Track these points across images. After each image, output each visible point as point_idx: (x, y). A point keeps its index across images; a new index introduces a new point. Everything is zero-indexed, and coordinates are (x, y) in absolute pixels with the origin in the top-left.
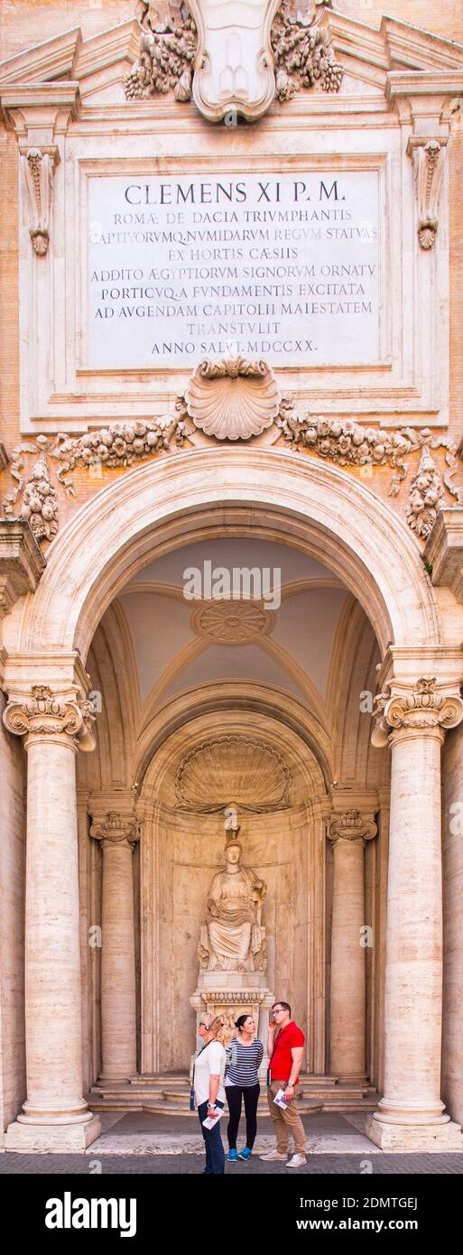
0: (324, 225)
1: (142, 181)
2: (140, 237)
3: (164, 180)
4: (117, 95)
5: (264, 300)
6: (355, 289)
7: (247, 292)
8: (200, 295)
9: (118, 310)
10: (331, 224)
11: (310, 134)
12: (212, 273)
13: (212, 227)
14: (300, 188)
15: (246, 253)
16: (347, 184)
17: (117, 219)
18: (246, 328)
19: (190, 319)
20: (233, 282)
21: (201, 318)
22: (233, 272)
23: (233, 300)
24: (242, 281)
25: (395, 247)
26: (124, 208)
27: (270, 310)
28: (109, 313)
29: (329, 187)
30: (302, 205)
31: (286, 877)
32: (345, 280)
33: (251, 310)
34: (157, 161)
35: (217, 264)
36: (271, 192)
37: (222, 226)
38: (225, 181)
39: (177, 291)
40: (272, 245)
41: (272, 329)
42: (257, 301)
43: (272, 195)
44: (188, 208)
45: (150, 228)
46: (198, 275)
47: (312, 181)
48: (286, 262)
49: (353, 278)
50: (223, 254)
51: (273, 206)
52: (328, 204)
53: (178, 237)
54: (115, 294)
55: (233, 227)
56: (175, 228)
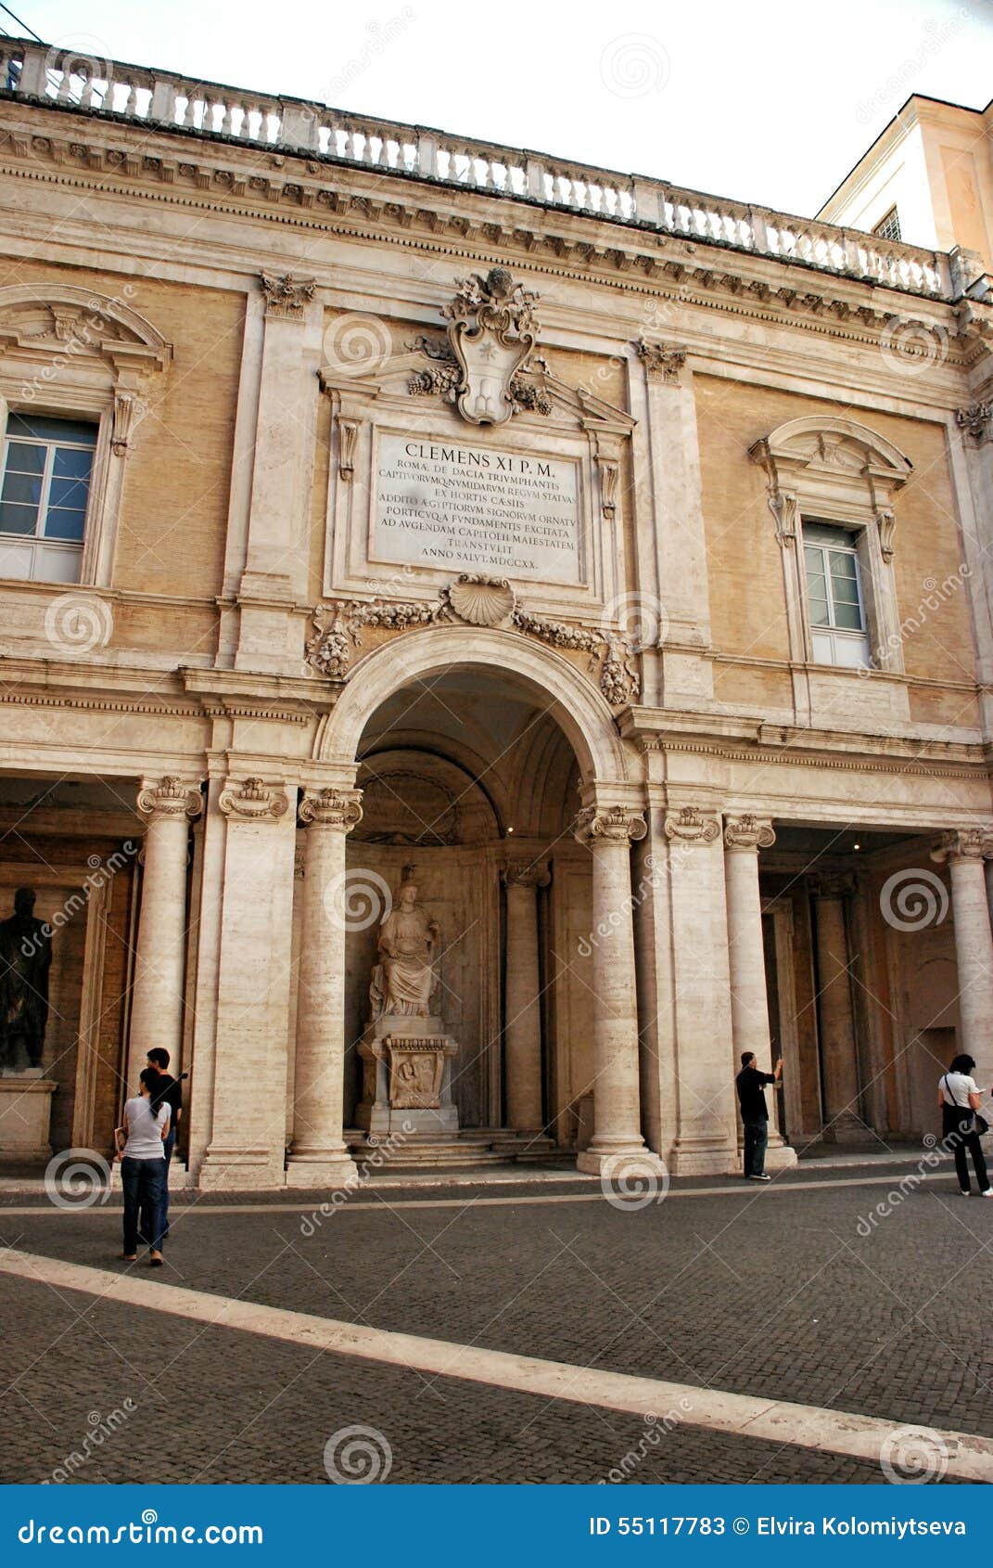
0: (541, 490)
1: (419, 443)
2: (416, 477)
3: (434, 444)
4: (401, 390)
5: (502, 531)
6: (562, 533)
7: (490, 524)
8: (457, 521)
9: (398, 522)
10: (546, 490)
11: (531, 435)
12: (465, 508)
13: (466, 479)
14: (525, 465)
15: (489, 499)
16: (555, 468)
17: (400, 463)
18: (489, 547)
19: (450, 536)
20: (480, 516)
21: (457, 536)
22: (480, 510)
23: (480, 528)
24: (486, 517)
25: (588, 513)
26: (404, 457)
27: (505, 538)
28: (392, 523)
29: (544, 467)
30: (526, 475)
31: (454, 915)
32: (555, 526)
33: (493, 536)
34: (430, 434)
35: (469, 503)
36: (506, 464)
37: (473, 480)
38: (475, 452)
39: (441, 516)
40: (506, 497)
41: (507, 550)
42: (497, 530)
43: (507, 466)
44: (450, 465)
45: (423, 472)
46: (456, 508)
47: (533, 462)
48: (516, 510)
49: (561, 526)
50: (473, 497)
51: (506, 472)
52: (544, 478)
53: (442, 481)
54: (397, 511)
55: (480, 481)
56: (440, 475)
